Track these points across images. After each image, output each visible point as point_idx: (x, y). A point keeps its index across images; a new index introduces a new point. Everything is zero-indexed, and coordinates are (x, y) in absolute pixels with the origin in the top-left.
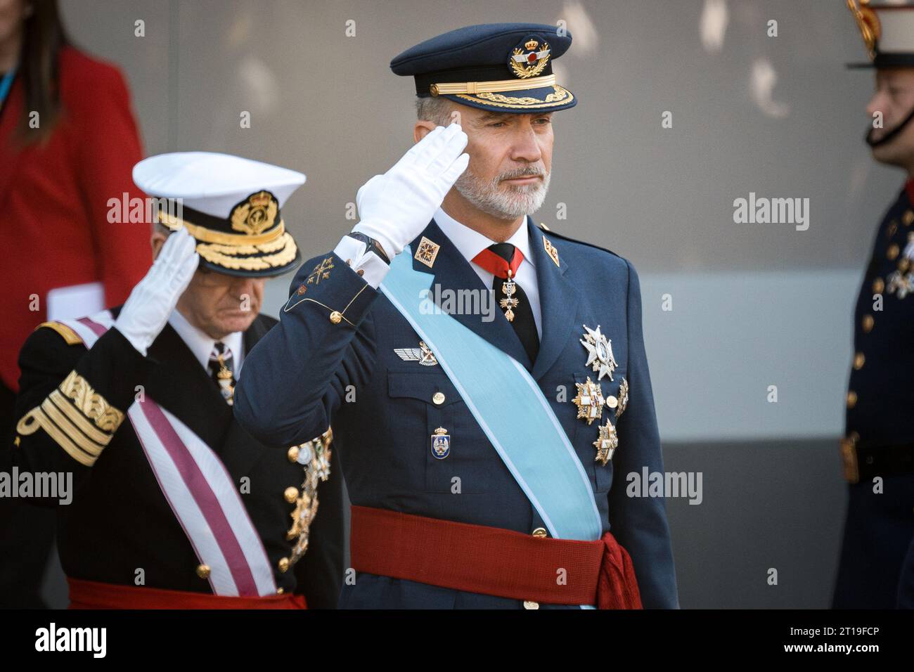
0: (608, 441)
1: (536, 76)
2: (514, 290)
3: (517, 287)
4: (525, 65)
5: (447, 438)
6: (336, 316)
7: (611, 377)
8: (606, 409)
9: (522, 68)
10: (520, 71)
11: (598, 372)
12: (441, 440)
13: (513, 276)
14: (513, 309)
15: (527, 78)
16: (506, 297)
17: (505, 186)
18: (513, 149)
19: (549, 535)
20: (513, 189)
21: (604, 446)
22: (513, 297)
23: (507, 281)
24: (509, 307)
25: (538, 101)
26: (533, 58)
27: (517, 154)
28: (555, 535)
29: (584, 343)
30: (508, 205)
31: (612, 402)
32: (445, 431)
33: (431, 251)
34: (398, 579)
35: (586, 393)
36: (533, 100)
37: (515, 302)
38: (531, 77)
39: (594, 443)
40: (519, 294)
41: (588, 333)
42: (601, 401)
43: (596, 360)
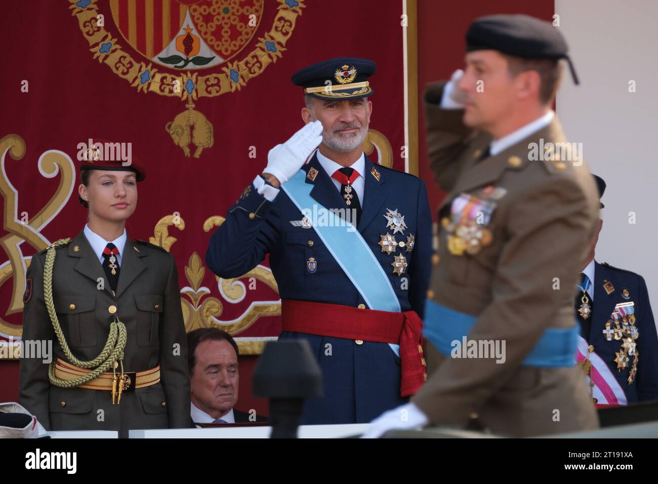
0: (400, 264)
1: (350, 83)
2: (350, 190)
3: (352, 189)
4: (343, 77)
5: (315, 263)
6: (252, 215)
7: (402, 233)
8: (398, 247)
9: (342, 79)
10: (341, 81)
11: (393, 230)
12: (312, 264)
13: (351, 183)
14: (350, 199)
15: (345, 84)
16: (347, 193)
17: (337, 135)
18: (340, 117)
19: (367, 307)
20: (341, 136)
21: (397, 265)
22: (350, 194)
23: (347, 186)
24: (348, 199)
25: (348, 94)
26: (346, 74)
27: (342, 120)
28: (371, 308)
29: (386, 217)
30: (340, 144)
31: (402, 244)
32: (314, 259)
33: (314, 173)
34: (296, 332)
35: (386, 239)
36: (346, 94)
37: (351, 196)
38: (347, 83)
39: (392, 264)
40: (353, 192)
41: (389, 212)
42: (395, 243)
43: (392, 224)
